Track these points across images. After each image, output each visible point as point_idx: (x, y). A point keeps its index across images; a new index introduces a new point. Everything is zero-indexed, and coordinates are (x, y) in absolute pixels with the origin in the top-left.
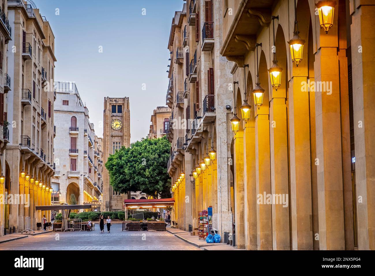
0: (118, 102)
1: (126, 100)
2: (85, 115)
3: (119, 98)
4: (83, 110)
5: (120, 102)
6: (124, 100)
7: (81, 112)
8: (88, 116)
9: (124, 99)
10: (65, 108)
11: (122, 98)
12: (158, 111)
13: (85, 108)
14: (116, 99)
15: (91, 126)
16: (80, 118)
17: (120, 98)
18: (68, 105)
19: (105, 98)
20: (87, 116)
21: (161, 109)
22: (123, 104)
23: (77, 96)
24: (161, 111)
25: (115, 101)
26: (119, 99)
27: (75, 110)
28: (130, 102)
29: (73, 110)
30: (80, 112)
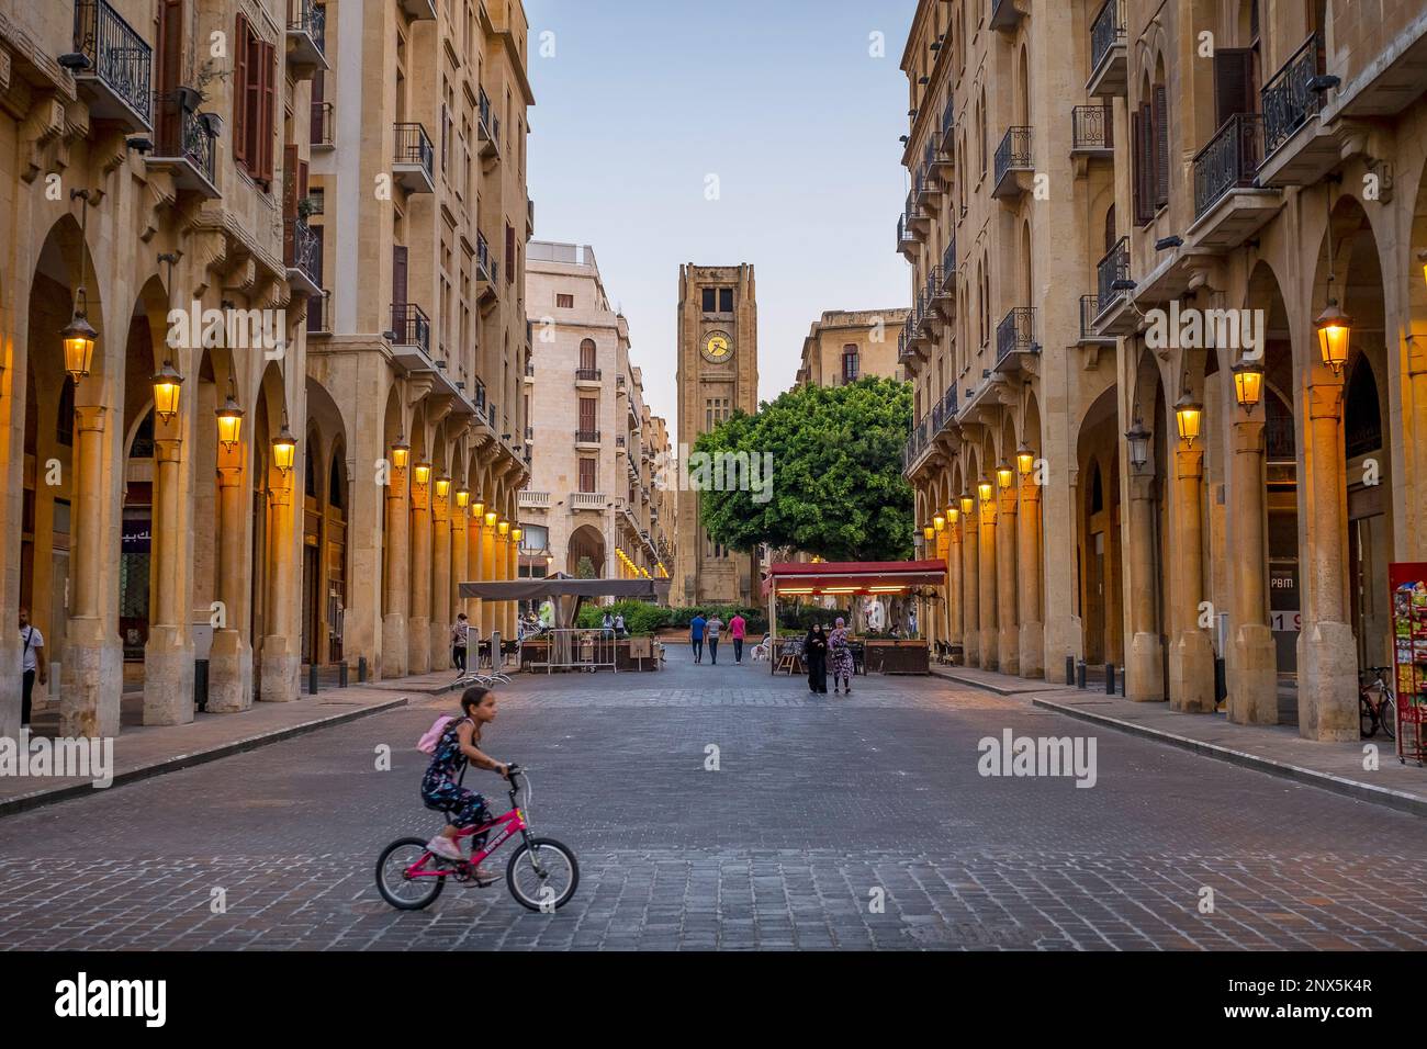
0: (722, 278)
1: (743, 272)
2: (620, 338)
3: (723, 268)
4: (615, 323)
5: (729, 279)
6: (739, 272)
7: (610, 328)
8: (627, 339)
9: (739, 270)
10: (565, 315)
11: (734, 268)
12: (825, 325)
13: (620, 316)
14: (714, 270)
15: (633, 373)
16: (606, 345)
17: (728, 268)
18: (571, 306)
19: (682, 266)
20: (624, 340)
21: (835, 318)
22: (737, 285)
23: (597, 282)
24: (834, 324)
25: (713, 275)
26: (725, 271)
27: (592, 323)
28: (756, 278)
29: (584, 322)
30: (605, 328)
